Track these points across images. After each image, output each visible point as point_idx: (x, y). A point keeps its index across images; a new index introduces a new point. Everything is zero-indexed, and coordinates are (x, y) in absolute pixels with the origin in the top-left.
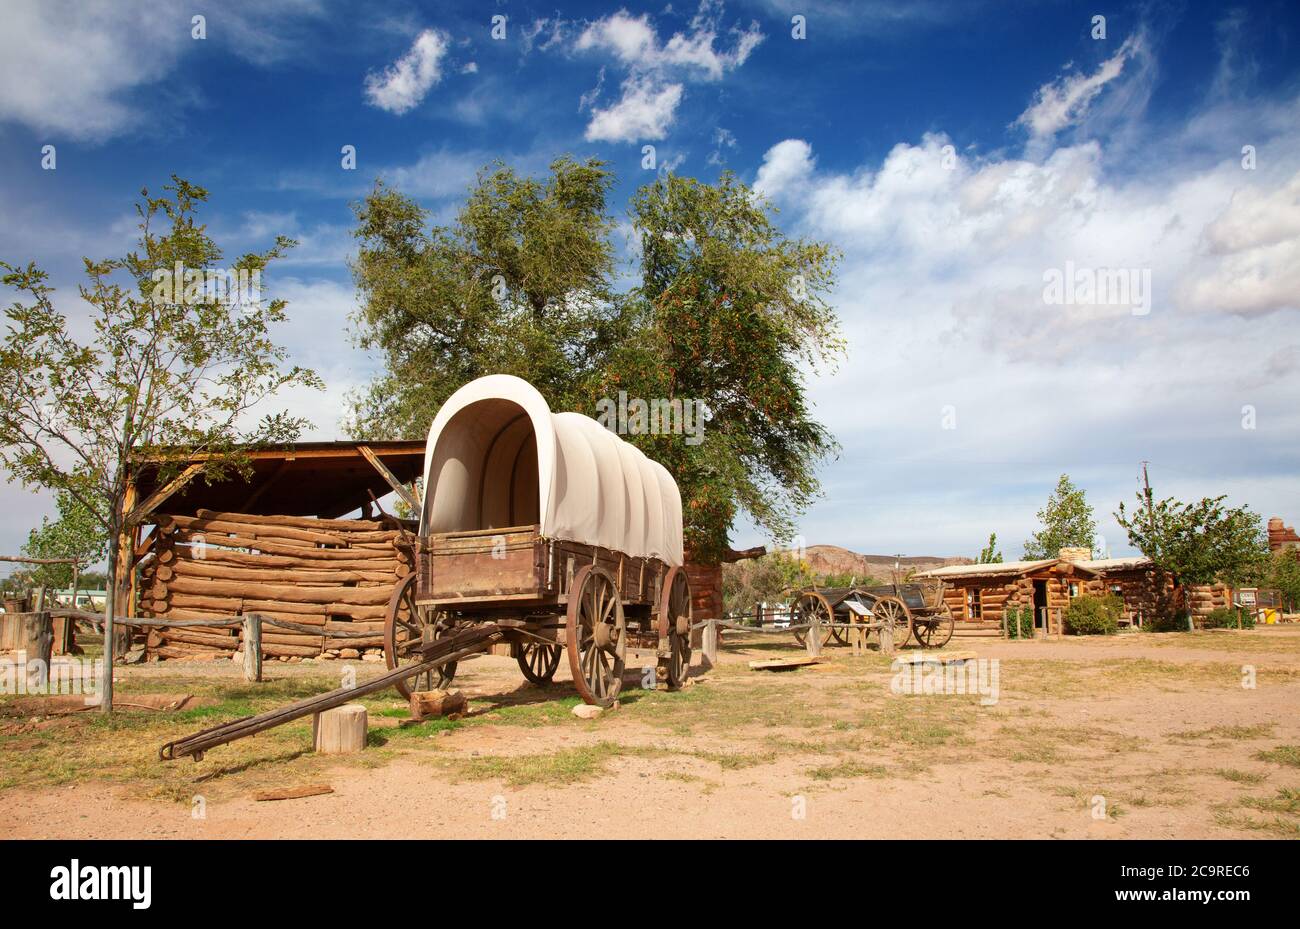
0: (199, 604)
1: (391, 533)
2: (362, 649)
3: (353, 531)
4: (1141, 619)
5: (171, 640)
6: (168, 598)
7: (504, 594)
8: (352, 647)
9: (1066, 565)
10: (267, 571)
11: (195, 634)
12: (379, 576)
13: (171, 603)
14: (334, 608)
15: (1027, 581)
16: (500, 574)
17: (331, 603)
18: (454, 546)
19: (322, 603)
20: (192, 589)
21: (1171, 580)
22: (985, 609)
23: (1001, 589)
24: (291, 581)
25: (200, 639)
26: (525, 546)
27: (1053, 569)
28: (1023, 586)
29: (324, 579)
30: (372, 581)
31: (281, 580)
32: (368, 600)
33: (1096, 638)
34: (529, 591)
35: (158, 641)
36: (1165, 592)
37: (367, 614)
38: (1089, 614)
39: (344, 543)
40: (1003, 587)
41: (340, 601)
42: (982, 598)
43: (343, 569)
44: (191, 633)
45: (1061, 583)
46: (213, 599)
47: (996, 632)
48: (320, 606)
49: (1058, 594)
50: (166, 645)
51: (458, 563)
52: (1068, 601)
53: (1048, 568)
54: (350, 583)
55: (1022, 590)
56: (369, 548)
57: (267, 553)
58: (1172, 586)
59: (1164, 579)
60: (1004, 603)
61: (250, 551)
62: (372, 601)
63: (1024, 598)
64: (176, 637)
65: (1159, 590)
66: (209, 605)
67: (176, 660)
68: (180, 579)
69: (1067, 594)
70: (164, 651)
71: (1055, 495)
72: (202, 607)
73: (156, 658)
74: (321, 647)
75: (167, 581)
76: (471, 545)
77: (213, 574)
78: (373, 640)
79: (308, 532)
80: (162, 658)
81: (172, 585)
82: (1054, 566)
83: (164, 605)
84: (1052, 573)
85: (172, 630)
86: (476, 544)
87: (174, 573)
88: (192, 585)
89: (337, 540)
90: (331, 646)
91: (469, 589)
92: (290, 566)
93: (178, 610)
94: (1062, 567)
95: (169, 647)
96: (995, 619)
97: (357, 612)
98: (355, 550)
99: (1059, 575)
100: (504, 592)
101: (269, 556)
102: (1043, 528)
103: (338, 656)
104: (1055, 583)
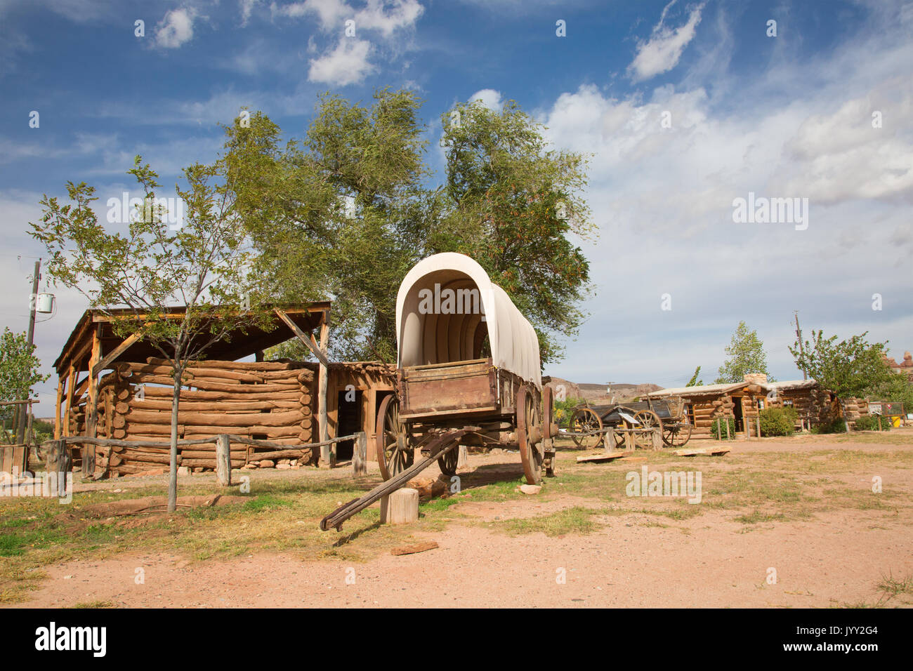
0: (150, 430)
1: (296, 371)
2: (276, 460)
3: (267, 371)
4: (809, 425)
5: (128, 459)
6: (125, 427)
7: (468, 408)
8: (268, 459)
9: (755, 386)
10: (203, 403)
11: (147, 454)
12: (288, 404)
13: (127, 431)
14: (255, 429)
15: (728, 398)
16: (461, 394)
17: (252, 425)
18: (424, 375)
19: (246, 426)
20: (144, 420)
21: (829, 396)
22: (697, 419)
23: (709, 404)
24: (221, 410)
25: (151, 458)
26: (478, 374)
27: (746, 389)
28: (726, 402)
29: (246, 408)
30: (282, 408)
31: (213, 410)
32: (280, 422)
33: (780, 438)
34: (487, 405)
35: (118, 461)
36: (825, 404)
37: (280, 433)
38: (774, 421)
39: (261, 380)
40: (711, 403)
41: (259, 424)
42: (695, 411)
43: (261, 400)
44: (144, 454)
45: (752, 399)
46: (161, 426)
47: (708, 436)
48: (244, 428)
49: (750, 407)
50: (124, 464)
51: (428, 387)
52: (757, 412)
53: (742, 388)
54: (267, 410)
55: (725, 405)
56: (281, 383)
57: (202, 389)
58: (829, 400)
59: (824, 396)
60: (712, 414)
61: (190, 388)
62: (283, 423)
63: (726, 410)
64: (132, 457)
65: (820, 403)
66: (159, 431)
67: (133, 476)
68: (134, 412)
69: (756, 407)
70: (122, 469)
71: (736, 336)
72: (152, 433)
73: (117, 475)
74: (245, 460)
75: (125, 414)
76: (437, 374)
77: (160, 407)
78: (285, 452)
79: (233, 372)
80: (121, 475)
81: (129, 417)
82: (746, 387)
83: (122, 433)
84: (746, 392)
85: (128, 452)
86: (441, 373)
87: (130, 407)
88: (144, 415)
89: (256, 378)
90: (253, 459)
91: (438, 405)
92: (221, 399)
93: (134, 436)
94: (752, 387)
95: (127, 466)
96: (705, 426)
97: (272, 432)
98: (270, 385)
99: (751, 394)
100: (468, 406)
101: (204, 392)
102: (730, 359)
103: (258, 466)
104: (747, 399)
